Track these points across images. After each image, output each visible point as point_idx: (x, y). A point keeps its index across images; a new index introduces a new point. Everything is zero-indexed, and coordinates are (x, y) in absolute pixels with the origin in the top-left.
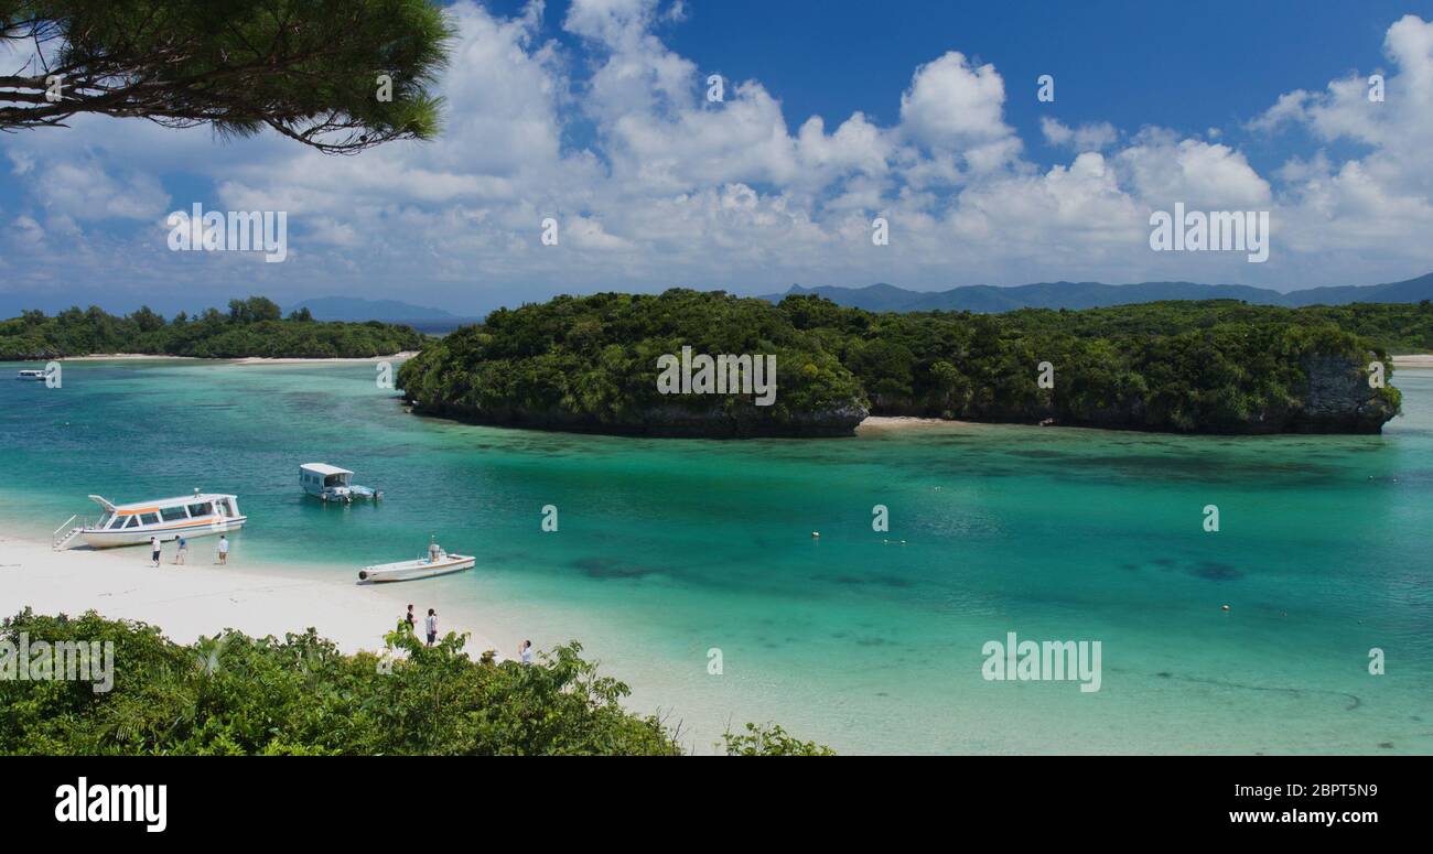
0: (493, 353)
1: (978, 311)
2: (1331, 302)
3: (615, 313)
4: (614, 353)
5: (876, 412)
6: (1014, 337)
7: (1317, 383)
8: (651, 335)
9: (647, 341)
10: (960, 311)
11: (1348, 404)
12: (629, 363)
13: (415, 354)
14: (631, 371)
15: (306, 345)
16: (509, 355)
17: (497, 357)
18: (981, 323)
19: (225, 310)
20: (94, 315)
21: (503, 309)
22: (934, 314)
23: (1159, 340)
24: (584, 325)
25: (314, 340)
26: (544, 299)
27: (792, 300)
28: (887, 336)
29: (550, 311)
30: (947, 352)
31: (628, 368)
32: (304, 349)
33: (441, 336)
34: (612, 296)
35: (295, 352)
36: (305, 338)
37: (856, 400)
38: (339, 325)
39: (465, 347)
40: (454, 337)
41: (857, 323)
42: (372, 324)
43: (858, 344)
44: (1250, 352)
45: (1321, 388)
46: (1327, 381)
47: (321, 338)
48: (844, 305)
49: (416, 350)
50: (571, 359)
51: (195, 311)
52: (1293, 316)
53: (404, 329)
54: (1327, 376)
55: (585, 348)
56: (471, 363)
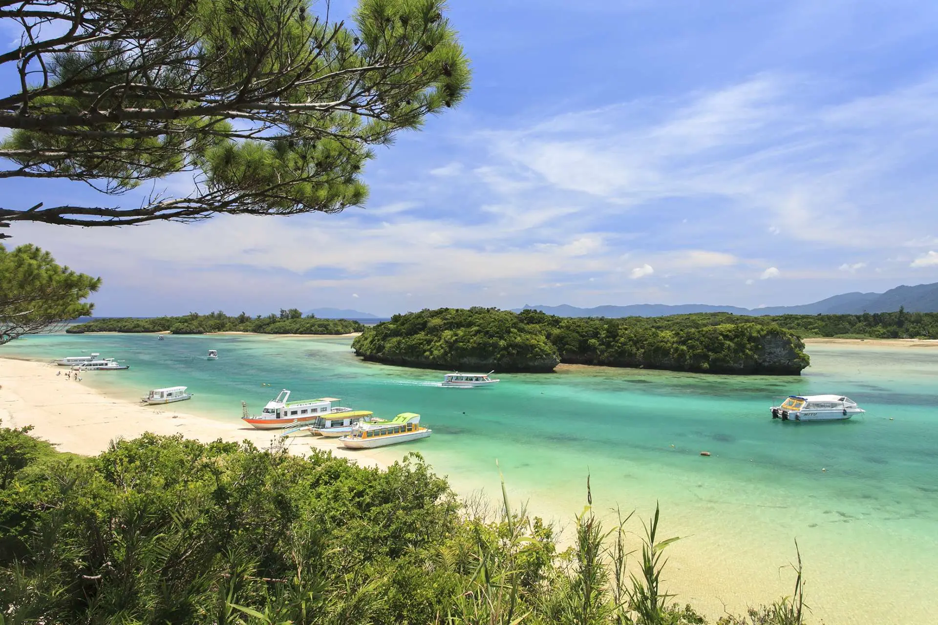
0: (396, 333)
1: (609, 316)
2: (773, 314)
3: (449, 316)
4: (447, 334)
5: (563, 361)
6: (626, 329)
7: (769, 351)
8: (463, 326)
9: (462, 328)
10: (600, 317)
11: (784, 361)
12: (454, 338)
13: (360, 334)
14: (456, 341)
15: (313, 328)
16: (401, 335)
17: (397, 336)
18: (610, 322)
19: (278, 314)
20: (220, 316)
21: (399, 314)
22: (589, 318)
23: (693, 330)
24: (436, 321)
25: (316, 327)
26: (416, 310)
27: (527, 312)
28: (568, 328)
29: (420, 316)
30: (596, 335)
31: (454, 341)
32: (313, 331)
33: (372, 326)
34: (447, 309)
35: (308, 331)
36: (313, 325)
37: (554, 356)
38: (327, 320)
39: (383, 331)
40: (378, 326)
41: (555, 322)
42: (341, 320)
43: (556, 331)
44: (736, 336)
45: (770, 353)
46: (772, 350)
47: (320, 326)
48: (549, 313)
49: (360, 331)
50: (429, 337)
51: (265, 314)
52: (756, 320)
53: (356, 322)
54: (773, 347)
55: (435, 331)
56: (385, 337)
